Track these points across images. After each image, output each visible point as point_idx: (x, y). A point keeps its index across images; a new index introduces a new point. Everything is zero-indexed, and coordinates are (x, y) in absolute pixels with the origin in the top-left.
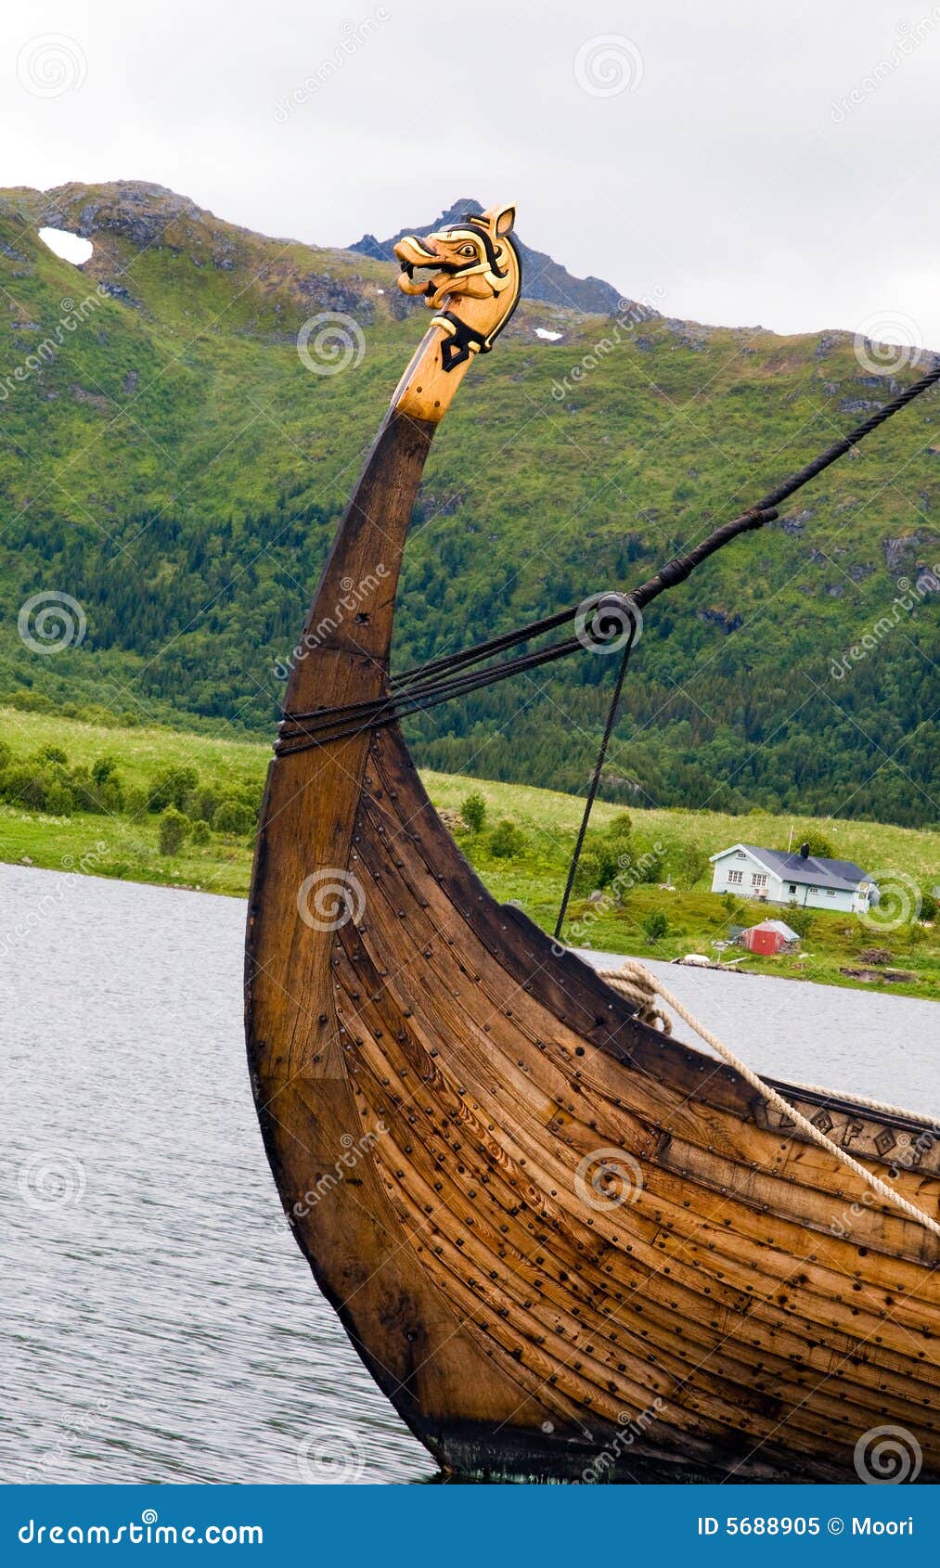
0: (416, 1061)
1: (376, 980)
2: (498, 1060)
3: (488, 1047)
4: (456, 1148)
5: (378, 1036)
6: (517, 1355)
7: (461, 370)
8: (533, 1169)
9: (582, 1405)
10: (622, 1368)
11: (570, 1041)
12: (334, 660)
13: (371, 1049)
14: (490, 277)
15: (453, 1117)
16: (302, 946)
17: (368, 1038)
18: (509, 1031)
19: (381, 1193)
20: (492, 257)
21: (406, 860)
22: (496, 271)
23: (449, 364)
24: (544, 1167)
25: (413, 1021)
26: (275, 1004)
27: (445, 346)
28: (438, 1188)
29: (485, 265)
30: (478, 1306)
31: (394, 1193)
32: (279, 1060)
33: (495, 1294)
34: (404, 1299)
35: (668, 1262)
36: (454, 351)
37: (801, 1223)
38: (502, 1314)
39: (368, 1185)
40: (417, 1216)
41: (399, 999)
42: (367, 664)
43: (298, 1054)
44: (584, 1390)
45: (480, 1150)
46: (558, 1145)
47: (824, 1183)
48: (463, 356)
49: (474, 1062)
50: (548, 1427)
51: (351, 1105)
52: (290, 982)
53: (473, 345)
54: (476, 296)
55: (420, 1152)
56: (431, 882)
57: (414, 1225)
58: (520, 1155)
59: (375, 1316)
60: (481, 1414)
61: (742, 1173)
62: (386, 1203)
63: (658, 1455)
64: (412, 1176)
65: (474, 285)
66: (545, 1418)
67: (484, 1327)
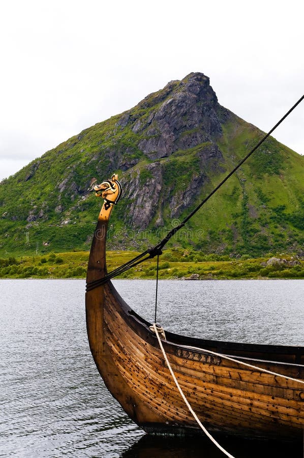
0: (121, 349)
1: (111, 334)
2: (134, 347)
3: (132, 345)
4: (132, 366)
5: (114, 345)
6: (157, 408)
7: (110, 209)
8: (145, 369)
9: (173, 418)
10: (177, 409)
11: (144, 342)
12: (94, 271)
13: (114, 348)
14: (112, 190)
15: (130, 360)
16: (97, 329)
17: (113, 346)
18: (134, 341)
19: (122, 377)
20: (112, 186)
21: (113, 309)
22: (113, 188)
23: (106, 209)
24: (146, 369)
25: (119, 341)
26: (94, 341)
27: (105, 205)
28: (131, 375)
29: (110, 188)
30: (146, 398)
31: (124, 377)
32: (96, 352)
33: (149, 395)
34: (131, 398)
35: (173, 387)
36: (107, 206)
37: (191, 376)
38: (151, 400)
39: (119, 375)
40: (130, 381)
41: (116, 337)
42: (101, 270)
43: (100, 350)
44: (172, 415)
45: (136, 366)
46: (148, 364)
47: (192, 367)
48: (109, 206)
49: (130, 349)
50: (167, 423)
51: (113, 360)
52: (96, 336)
53: (111, 204)
54: (109, 194)
55: (127, 368)
56: (117, 313)
57: (130, 383)
58: (142, 367)
59: (125, 402)
60: (152, 421)
61: (178, 367)
62: (123, 379)
63: (192, 427)
64: (126, 372)
65: (109, 192)
66: (166, 421)
67: (149, 403)
